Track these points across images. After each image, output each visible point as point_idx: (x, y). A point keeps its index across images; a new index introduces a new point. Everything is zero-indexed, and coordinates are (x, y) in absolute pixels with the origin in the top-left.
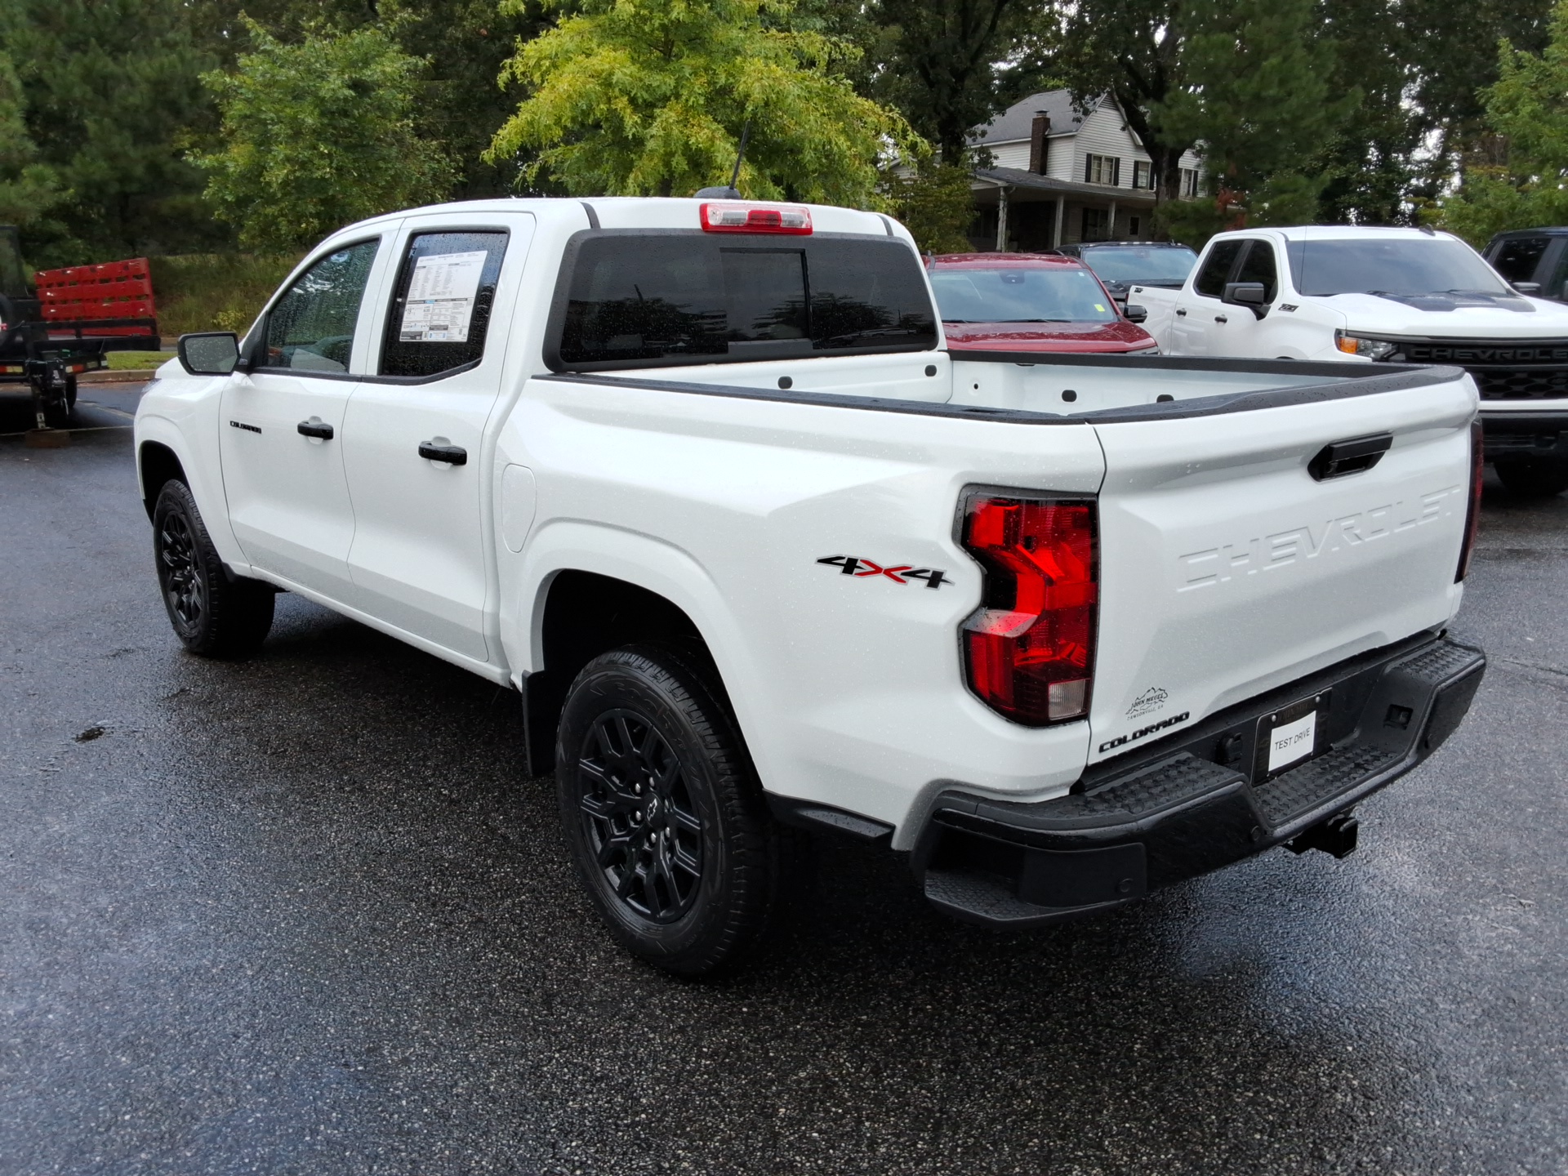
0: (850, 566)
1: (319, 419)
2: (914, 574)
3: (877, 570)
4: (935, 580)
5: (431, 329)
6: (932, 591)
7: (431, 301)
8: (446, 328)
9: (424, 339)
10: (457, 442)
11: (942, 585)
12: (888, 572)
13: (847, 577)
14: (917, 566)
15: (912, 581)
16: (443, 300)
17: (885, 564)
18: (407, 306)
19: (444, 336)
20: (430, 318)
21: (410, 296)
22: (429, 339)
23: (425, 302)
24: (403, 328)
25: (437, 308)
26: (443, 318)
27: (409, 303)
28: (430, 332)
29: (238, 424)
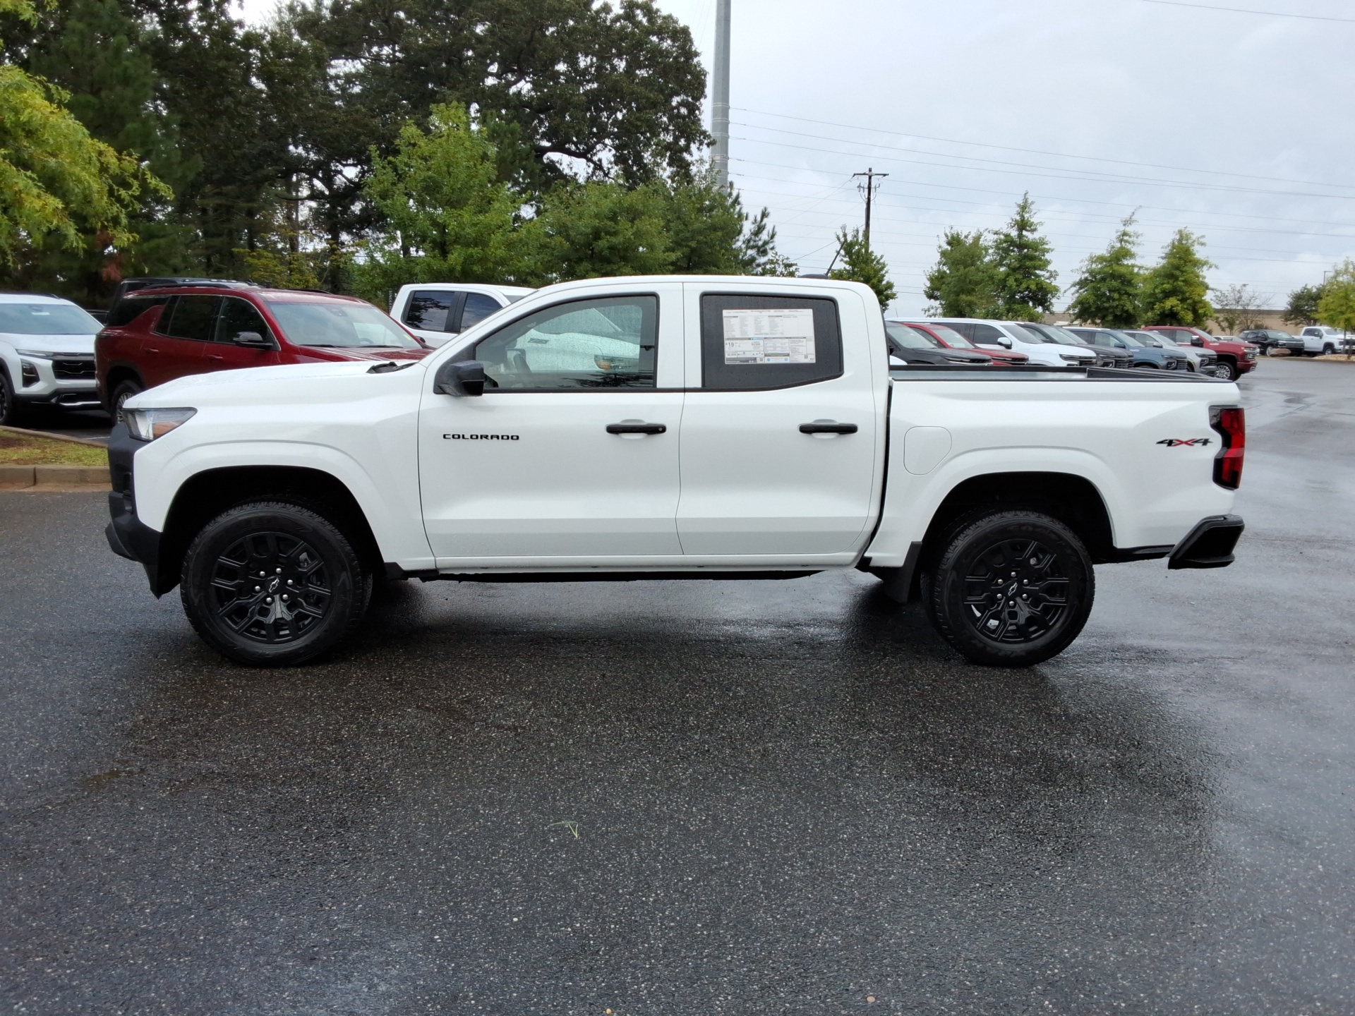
0: (1170, 443)
1: (639, 421)
2: (1197, 442)
3: (1181, 442)
4: (1205, 442)
5: (766, 355)
6: (1204, 447)
7: (758, 339)
8: (788, 355)
9: (760, 362)
10: (842, 420)
11: (1208, 444)
12: (1186, 443)
13: (1170, 448)
14: (1198, 438)
15: (1196, 444)
16: (775, 338)
17: (1184, 440)
18: (726, 342)
19: (786, 360)
20: (762, 349)
21: (726, 335)
22: (767, 362)
23: (750, 339)
24: (727, 356)
25: (770, 343)
26: (778, 349)
27: (728, 339)
28: (766, 358)
29: (463, 436)
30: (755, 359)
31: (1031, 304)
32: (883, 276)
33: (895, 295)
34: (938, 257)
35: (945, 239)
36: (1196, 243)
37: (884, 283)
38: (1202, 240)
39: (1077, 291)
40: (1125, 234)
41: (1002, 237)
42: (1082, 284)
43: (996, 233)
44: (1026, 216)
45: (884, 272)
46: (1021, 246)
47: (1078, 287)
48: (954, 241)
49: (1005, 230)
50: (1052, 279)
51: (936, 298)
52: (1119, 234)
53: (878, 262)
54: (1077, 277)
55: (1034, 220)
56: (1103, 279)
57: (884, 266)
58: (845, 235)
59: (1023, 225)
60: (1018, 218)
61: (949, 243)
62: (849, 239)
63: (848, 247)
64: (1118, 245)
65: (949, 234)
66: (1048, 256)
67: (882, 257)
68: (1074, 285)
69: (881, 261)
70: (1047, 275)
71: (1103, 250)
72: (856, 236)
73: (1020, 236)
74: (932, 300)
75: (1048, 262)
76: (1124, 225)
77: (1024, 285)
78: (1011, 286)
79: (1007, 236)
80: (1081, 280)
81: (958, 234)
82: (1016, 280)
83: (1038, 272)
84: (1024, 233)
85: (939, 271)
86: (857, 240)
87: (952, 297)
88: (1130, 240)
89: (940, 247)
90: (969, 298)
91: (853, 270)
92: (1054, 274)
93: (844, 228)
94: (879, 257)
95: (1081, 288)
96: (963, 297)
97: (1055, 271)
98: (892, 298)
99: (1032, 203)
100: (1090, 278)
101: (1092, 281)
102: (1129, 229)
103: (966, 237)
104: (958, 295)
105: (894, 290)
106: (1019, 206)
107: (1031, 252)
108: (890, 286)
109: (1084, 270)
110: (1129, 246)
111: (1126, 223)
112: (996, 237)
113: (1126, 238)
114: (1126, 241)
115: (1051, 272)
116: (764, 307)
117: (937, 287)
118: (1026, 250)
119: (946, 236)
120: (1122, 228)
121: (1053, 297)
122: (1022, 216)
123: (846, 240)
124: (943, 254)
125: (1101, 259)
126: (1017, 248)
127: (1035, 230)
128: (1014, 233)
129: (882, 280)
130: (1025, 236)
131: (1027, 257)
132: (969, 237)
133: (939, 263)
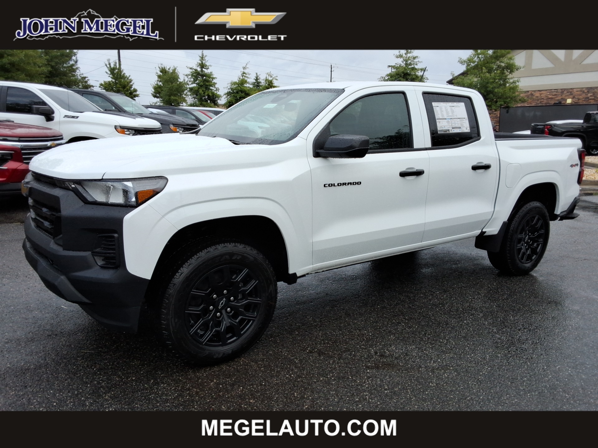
0: (572, 166)
1: (413, 168)
2: (576, 165)
5: (453, 128)
7: (449, 119)
8: (460, 128)
9: (451, 132)
10: (485, 162)
13: (572, 168)
16: (454, 118)
18: (437, 121)
19: (460, 130)
20: (450, 124)
21: (436, 117)
22: (453, 132)
23: (445, 119)
24: (438, 129)
25: (453, 121)
26: (457, 124)
27: (438, 119)
28: (453, 129)
29: (334, 184)
30: (449, 130)
31: (209, 101)
32: (132, 85)
33: (139, 95)
34: (156, 78)
35: (159, 69)
36: (274, 79)
37: (132, 89)
38: (277, 78)
39: (227, 97)
40: (244, 73)
41: (194, 70)
42: (228, 94)
43: (191, 69)
44: (204, 62)
45: (132, 84)
46: (203, 76)
47: (227, 95)
48: (163, 71)
49: (195, 67)
50: (217, 91)
51: (157, 97)
52: (242, 73)
53: (128, 79)
54: (226, 91)
55: (207, 64)
56: (237, 93)
57: (131, 81)
58: (110, 64)
59: (202, 66)
60: (200, 62)
61: (161, 72)
62: (112, 66)
63: (112, 70)
64: (242, 78)
65: (161, 67)
66: (214, 81)
67: (129, 76)
68: (225, 94)
69: (130, 78)
70: (215, 89)
71: (236, 80)
72: (115, 65)
73: (202, 71)
74: (156, 98)
75: (215, 84)
76: (244, 69)
77: (206, 94)
78: (201, 94)
79: (196, 70)
80: (228, 92)
81: (165, 68)
82: (203, 91)
83: (211, 88)
84: (204, 69)
85: (157, 84)
86: (116, 67)
87: (167, 97)
88: (247, 76)
89: (157, 73)
90: (175, 98)
91: (115, 82)
92: (218, 89)
93: (109, 60)
94: (128, 76)
95: (228, 96)
96: (172, 97)
97: (218, 88)
98: (137, 96)
99: (206, 56)
100: (231, 92)
101: (232, 93)
102: (246, 71)
103: (169, 69)
104: (170, 96)
105: (138, 93)
106: (200, 57)
107: (207, 78)
108: (135, 91)
109: (229, 88)
110: (246, 79)
111: (244, 68)
112: (191, 70)
113: (244, 75)
114: (245, 76)
115: (216, 88)
116: (447, 101)
117: (158, 92)
118: (205, 78)
119: (159, 68)
120: (243, 70)
121: (218, 99)
122: (202, 62)
123: (110, 66)
124: (159, 77)
125: (235, 83)
126: (201, 76)
127: (208, 68)
128: (199, 69)
129: (131, 88)
130: (204, 71)
131: (205, 80)
132: (170, 69)
133: (158, 81)
